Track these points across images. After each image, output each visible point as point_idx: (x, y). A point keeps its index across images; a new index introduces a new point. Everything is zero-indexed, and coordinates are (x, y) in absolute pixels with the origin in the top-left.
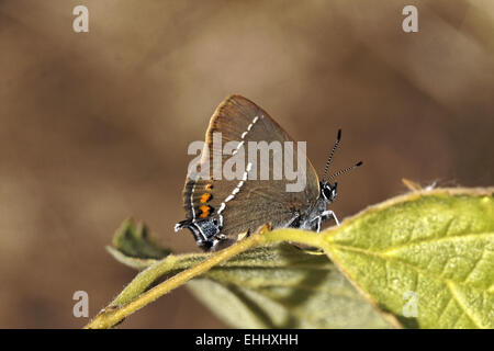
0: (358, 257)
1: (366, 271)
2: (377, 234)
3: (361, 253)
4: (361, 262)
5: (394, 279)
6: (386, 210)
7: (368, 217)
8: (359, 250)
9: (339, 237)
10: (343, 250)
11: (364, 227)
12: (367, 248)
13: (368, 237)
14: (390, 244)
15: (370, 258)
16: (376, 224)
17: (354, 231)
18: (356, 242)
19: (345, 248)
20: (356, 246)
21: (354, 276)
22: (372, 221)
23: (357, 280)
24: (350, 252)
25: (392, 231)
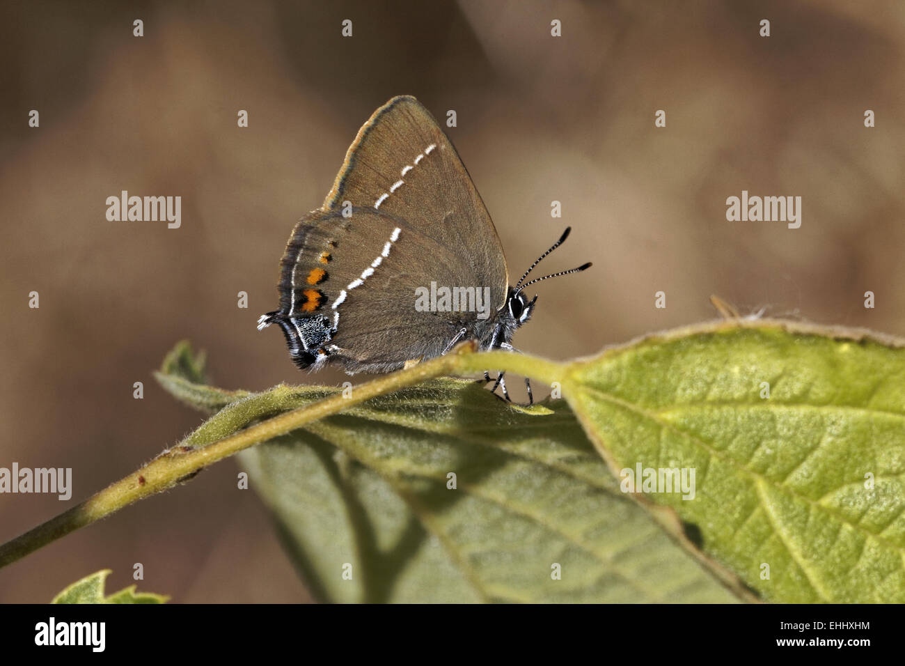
0: (619, 414)
1: (627, 437)
2: (655, 380)
3: (623, 408)
4: (621, 422)
5: (669, 458)
6: (676, 343)
7: (644, 350)
8: (620, 401)
9: (592, 376)
10: (595, 398)
11: (636, 365)
12: (634, 402)
13: (640, 382)
14: (672, 401)
15: (637, 418)
16: (656, 365)
17: (619, 369)
18: (619, 388)
19: (601, 395)
20: (618, 395)
21: (607, 443)
22: (651, 359)
23: (612, 449)
24: (607, 403)
25: (679, 380)
